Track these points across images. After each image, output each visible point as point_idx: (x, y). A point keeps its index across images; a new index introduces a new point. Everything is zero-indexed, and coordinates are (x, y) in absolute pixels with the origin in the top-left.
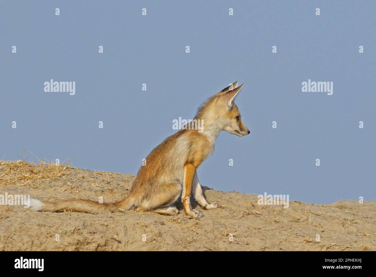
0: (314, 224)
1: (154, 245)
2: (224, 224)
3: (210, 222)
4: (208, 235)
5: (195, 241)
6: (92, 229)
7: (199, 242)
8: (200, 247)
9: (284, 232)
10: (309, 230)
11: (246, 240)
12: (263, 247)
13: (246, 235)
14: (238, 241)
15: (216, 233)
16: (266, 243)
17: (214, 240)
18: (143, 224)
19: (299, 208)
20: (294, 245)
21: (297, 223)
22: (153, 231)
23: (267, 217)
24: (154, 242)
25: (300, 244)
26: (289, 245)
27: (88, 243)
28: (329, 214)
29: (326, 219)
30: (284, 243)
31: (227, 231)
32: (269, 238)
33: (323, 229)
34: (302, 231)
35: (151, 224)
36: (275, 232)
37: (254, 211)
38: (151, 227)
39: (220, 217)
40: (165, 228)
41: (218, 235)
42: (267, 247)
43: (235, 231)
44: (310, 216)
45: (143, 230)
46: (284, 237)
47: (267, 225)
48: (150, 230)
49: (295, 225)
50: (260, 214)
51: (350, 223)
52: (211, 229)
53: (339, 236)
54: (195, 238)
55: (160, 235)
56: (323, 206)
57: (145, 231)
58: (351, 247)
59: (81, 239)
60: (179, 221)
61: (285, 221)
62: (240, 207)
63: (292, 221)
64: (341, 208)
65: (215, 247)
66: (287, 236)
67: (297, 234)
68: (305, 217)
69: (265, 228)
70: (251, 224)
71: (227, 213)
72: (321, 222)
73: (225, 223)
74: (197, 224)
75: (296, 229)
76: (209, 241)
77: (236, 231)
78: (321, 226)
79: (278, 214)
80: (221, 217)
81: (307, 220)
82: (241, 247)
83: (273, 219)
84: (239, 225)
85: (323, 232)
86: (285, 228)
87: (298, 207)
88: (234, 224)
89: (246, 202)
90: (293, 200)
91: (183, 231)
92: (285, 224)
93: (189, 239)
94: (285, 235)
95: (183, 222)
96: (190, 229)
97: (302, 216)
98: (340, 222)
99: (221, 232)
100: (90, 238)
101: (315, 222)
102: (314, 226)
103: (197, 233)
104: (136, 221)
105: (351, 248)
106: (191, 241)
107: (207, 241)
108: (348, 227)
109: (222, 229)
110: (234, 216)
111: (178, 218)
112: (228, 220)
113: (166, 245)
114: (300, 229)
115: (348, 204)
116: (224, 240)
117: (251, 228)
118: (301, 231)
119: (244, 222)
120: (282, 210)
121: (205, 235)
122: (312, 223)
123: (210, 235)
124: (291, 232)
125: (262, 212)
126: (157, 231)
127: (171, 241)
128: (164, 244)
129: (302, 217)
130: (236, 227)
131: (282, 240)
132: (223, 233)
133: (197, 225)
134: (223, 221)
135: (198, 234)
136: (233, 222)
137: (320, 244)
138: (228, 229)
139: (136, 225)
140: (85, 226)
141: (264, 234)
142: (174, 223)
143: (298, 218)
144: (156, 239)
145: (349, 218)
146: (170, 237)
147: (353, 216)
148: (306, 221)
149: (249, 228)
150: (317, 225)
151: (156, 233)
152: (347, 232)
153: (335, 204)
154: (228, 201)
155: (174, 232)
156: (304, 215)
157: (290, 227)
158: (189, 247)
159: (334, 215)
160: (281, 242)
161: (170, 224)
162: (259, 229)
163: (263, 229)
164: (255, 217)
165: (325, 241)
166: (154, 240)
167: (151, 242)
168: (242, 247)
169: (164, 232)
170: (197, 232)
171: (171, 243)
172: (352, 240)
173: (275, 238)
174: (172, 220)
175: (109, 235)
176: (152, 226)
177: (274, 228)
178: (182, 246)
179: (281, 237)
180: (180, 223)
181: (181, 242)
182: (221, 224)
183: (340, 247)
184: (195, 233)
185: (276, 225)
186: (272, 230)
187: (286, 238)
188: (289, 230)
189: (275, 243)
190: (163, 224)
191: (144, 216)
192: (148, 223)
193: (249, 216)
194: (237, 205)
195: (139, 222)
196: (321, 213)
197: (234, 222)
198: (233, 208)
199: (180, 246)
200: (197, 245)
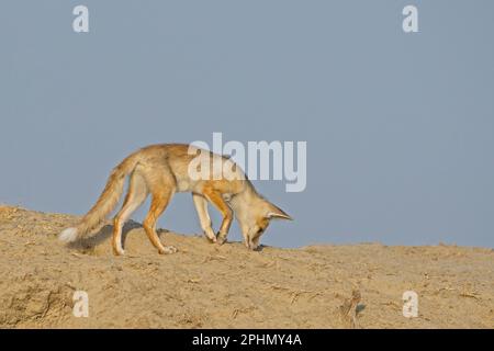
0: (282, 269)
1: (111, 292)
2: (185, 270)
3: (171, 267)
4: (169, 281)
5: (155, 288)
6: (44, 275)
7: (158, 289)
8: (160, 294)
9: (250, 279)
11: (209, 286)
13: (209, 281)
14: (201, 288)
15: (177, 279)
16: (230, 290)
17: (175, 286)
18: (99, 270)
19: (266, 252)
20: (261, 292)
21: (264, 269)
22: (109, 277)
23: (231, 262)
24: (111, 289)
25: (268, 290)
26: (255, 292)
27: (40, 290)
28: (298, 259)
29: (293, 264)
30: (250, 290)
31: (189, 278)
33: (291, 275)
34: (269, 277)
35: (107, 269)
36: (240, 278)
37: (217, 255)
39: (181, 262)
40: (122, 274)
41: (180, 281)
44: (278, 261)
45: (99, 276)
46: (251, 284)
47: (232, 270)
48: (106, 277)
49: (261, 270)
50: (224, 259)
51: (320, 269)
52: (172, 274)
53: (309, 282)
54: (154, 285)
55: (117, 281)
59: (33, 285)
60: (138, 266)
61: (251, 265)
62: (203, 251)
63: (259, 267)
65: (176, 294)
66: (253, 283)
67: (263, 279)
68: (272, 262)
70: (214, 270)
71: (189, 258)
72: (290, 267)
73: (187, 269)
74: (156, 269)
75: (262, 275)
76: (169, 288)
77: (198, 277)
78: (290, 271)
79: (244, 259)
80: (183, 263)
81: (275, 264)
82: (203, 295)
83: (239, 264)
84: (202, 270)
85: (292, 278)
86: (251, 274)
88: (196, 270)
89: (209, 246)
91: (142, 277)
92: (251, 269)
93: (148, 286)
94: (251, 281)
95: (141, 267)
96: (150, 275)
97: (269, 261)
98: (311, 267)
99: (182, 278)
100: (43, 284)
101: (283, 267)
102: (281, 271)
104: (91, 266)
105: (322, 295)
106: (150, 287)
107: (167, 287)
108: (318, 273)
109: (183, 275)
111: (136, 264)
112: (190, 265)
113: (123, 292)
114: (267, 274)
115: (318, 248)
116: (186, 287)
119: (207, 268)
120: (248, 255)
121: (165, 282)
122: (280, 268)
124: (257, 277)
125: (227, 257)
126: (113, 277)
127: (128, 287)
128: (121, 291)
130: (199, 273)
131: (248, 287)
132: (184, 279)
133: (156, 271)
134: (184, 266)
135: (157, 280)
137: (288, 291)
138: (190, 275)
139: (92, 271)
140: (36, 272)
141: (228, 280)
142: (132, 269)
143: (265, 263)
144: (113, 286)
145: (319, 263)
146: (128, 283)
147: (323, 260)
148: (273, 266)
149: (212, 274)
150: (285, 270)
151: (113, 279)
152: (317, 278)
153: (304, 248)
154: (190, 245)
155: (133, 278)
156: (271, 260)
157: (256, 273)
158: (148, 295)
159: (303, 259)
160: (247, 289)
161: (128, 269)
162: (223, 274)
163: (228, 275)
164: (219, 262)
165: (293, 288)
166: (111, 286)
167: (108, 289)
168: (205, 294)
169: (121, 277)
170: (157, 278)
171: (129, 290)
172: (322, 287)
173: (240, 285)
174: (130, 266)
175: (62, 281)
176: (108, 272)
177: (238, 274)
178: (140, 293)
179: (247, 284)
180: (138, 269)
182: (183, 269)
183: (310, 294)
184: (154, 279)
185: (241, 271)
189: (240, 290)
190: (120, 269)
191: (100, 261)
192: (104, 269)
193: (212, 262)
194: (199, 250)
195: (94, 267)
196: (289, 257)
197: (195, 267)
198: (194, 251)
200: (157, 292)
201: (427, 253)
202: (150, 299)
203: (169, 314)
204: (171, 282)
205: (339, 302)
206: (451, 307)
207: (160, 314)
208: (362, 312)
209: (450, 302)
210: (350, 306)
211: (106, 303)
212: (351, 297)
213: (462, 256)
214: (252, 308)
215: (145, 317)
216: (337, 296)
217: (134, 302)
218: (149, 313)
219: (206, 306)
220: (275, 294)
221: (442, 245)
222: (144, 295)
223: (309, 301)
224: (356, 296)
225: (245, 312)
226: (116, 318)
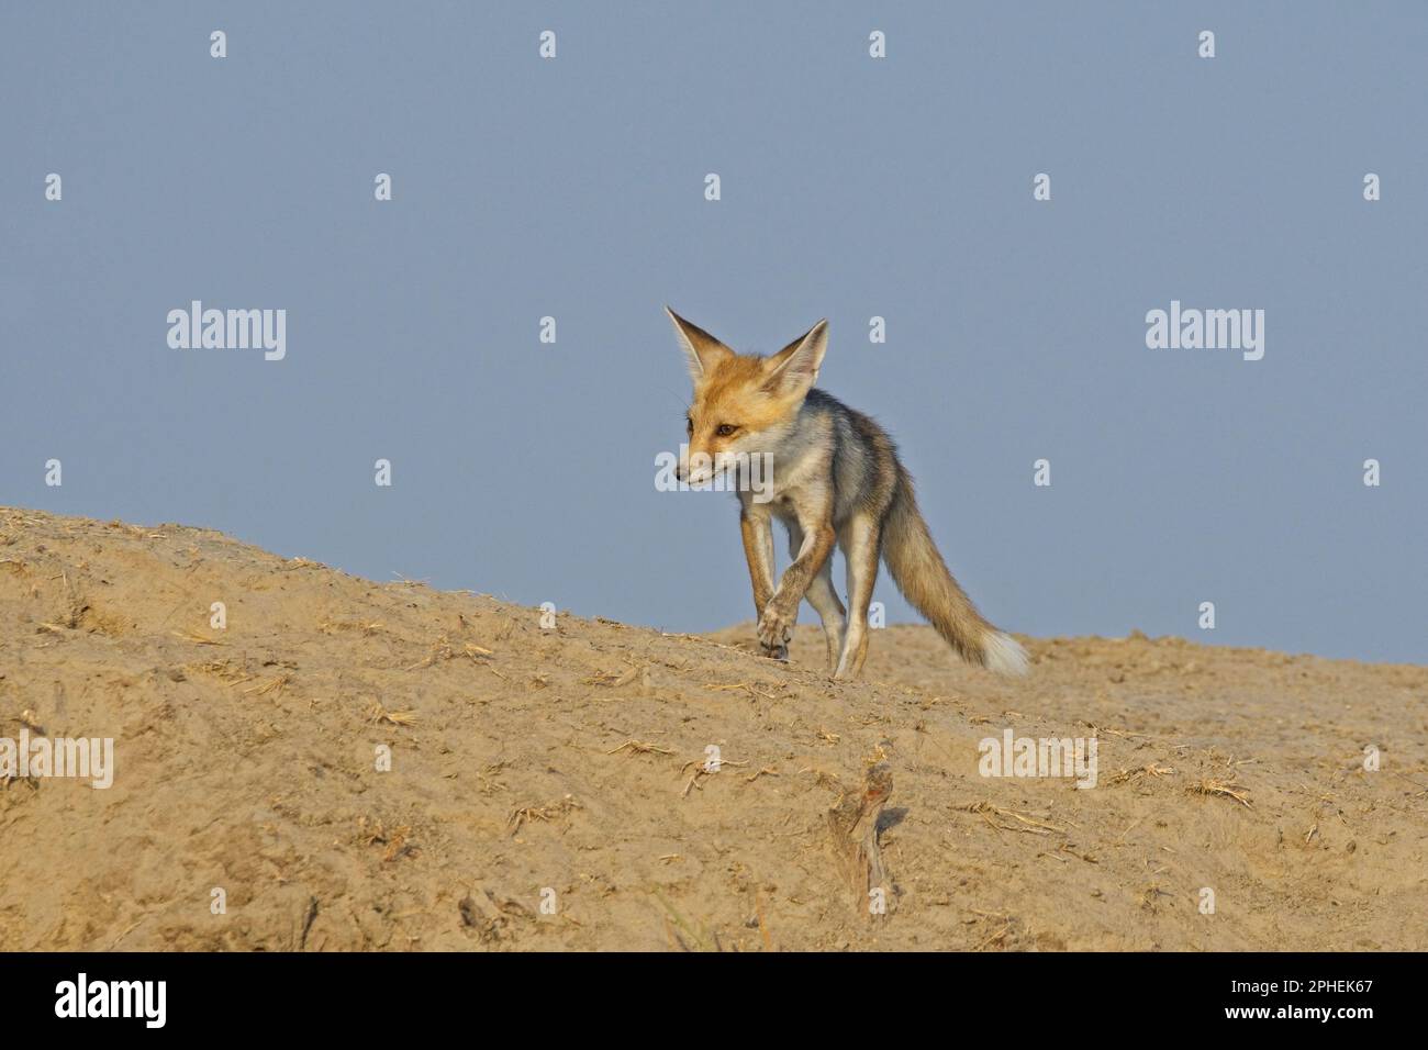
0: (659, 695)
1: (150, 745)
2: (373, 685)
3: (329, 675)
4: (323, 718)
5: (278, 735)
7: (290, 741)
8: (295, 754)
9: (564, 718)
10: (643, 715)
11: (441, 737)
12: (495, 764)
13: (443, 720)
14: (415, 740)
15: (346, 711)
16: (504, 750)
17: (341, 734)
18: (117, 678)
19: (613, 642)
20: (594, 761)
21: (605, 690)
22: (146, 700)
23: (510, 666)
24: (149, 734)
25: (616, 755)
26: (578, 758)
28: (707, 665)
29: (697, 680)
30: (563, 751)
31: (383, 709)
32: (514, 733)
33: (687, 713)
34: (620, 718)
35: (141, 676)
36: (534, 717)
37: (469, 645)
38: (140, 688)
39: (360, 661)
40: (185, 691)
41: (355, 718)
42: (508, 762)
43: (407, 706)
44: (646, 670)
45: (115, 695)
46: (564, 734)
47: (511, 692)
48: (137, 698)
49: (599, 696)
50: (488, 657)
51: (773, 697)
52: (332, 698)
53: (738, 737)
54: (278, 727)
55: (169, 712)
56: (689, 639)
57: (120, 698)
58: (775, 773)
60: (232, 670)
61: (568, 680)
62: (426, 631)
63: (590, 683)
64: (745, 647)
65: (342, 757)
66: (571, 731)
67: (604, 724)
68: (630, 673)
69: (503, 703)
70: (458, 688)
71: (384, 651)
72: (683, 690)
73: (377, 683)
74: (287, 682)
75: (601, 710)
76: (323, 737)
77: (410, 709)
78: (682, 701)
79: (547, 658)
80: (366, 663)
81: (637, 677)
82: (424, 761)
83: (531, 673)
84: (422, 689)
85: (686, 720)
86: (567, 706)
87: (611, 638)
88: (403, 686)
89: (446, 618)
90: (594, 617)
91: (243, 702)
92: (567, 691)
93: (259, 729)
94: (567, 725)
95: (242, 674)
96: (266, 697)
97: (620, 668)
98: (744, 693)
99: (363, 710)
101: (662, 688)
102: (657, 700)
103: (285, 711)
104: (94, 666)
105: (777, 776)
106: (267, 735)
107: (318, 736)
108: (767, 709)
109: (365, 700)
110: (405, 661)
111: (229, 662)
112: (386, 671)
113: (186, 747)
114: (616, 708)
116: (372, 735)
117: (459, 701)
118: (618, 715)
119: (436, 681)
120: (559, 647)
121: (312, 719)
122: (653, 692)
123: (328, 718)
124: (585, 716)
125: (496, 651)
126: (159, 702)
127: (202, 732)
128: (181, 742)
129: (620, 672)
130: (412, 695)
131: (555, 743)
132: (369, 712)
133: (287, 686)
134: (370, 675)
135: (289, 712)
136: (401, 679)
137: (677, 761)
138: (387, 702)
139: (94, 679)
141: (498, 721)
142: (214, 677)
143: (610, 673)
144: (156, 727)
145: (771, 679)
146: (201, 721)
147: (783, 673)
148: (634, 684)
149: (451, 702)
150: (668, 697)
151: (156, 705)
152: (763, 725)
153: (727, 632)
154: (389, 613)
155: (215, 705)
156: (625, 666)
157: (583, 702)
158: (259, 756)
159: (725, 667)
160: (554, 748)
161: (202, 678)
162: (484, 703)
163: (498, 704)
164: (472, 666)
165: (691, 751)
166: (150, 728)
167: (140, 737)
168: (428, 759)
169: (181, 703)
170: (288, 708)
171: (202, 739)
172: (778, 751)
173: (534, 735)
174: (210, 668)
175: (6, 709)
176: (144, 684)
177: (529, 703)
178: (236, 751)
179: (555, 734)
180: (233, 678)
181: (234, 738)
182: (365, 684)
183: (742, 770)
184: (280, 710)
185: (538, 695)
186: (525, 708)
187: (567, 736)
188: (581, 712)
189: (533, 751)
190: (179, 678)
191: (121, 652)
192: (132, 674)
193: (454, 661)
194: (417, 626)
195: (102, 668)
196: (682, 660)
197: (403, 677)
198: (405, 634)
199: (233, 749)
200: (286, 749)
201: (1095, 660)
202: (265, 768)
203: (319, 814)
204: (330, 720)
205: (827, 801)
206: (1160, 825)
207: (292, 815)
208: (895, 831)
209: (1160, 808)
210: (860, 812)
211: (133, 778)
212: (861, 783)
213: (1199, 671)
214: (565, 807)
215: (249, 824)
216: (822, 780)
217: (216, 776)
218: (261, 813)
219: (429, 795)
220: (637, 766)
221: (1137, 636)
222: (246, 756)
223: (738, 794)
224: (879, 783)
225: (547, 818)
226: (162, 822)
